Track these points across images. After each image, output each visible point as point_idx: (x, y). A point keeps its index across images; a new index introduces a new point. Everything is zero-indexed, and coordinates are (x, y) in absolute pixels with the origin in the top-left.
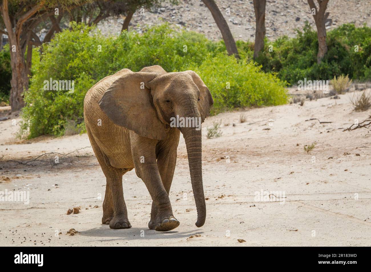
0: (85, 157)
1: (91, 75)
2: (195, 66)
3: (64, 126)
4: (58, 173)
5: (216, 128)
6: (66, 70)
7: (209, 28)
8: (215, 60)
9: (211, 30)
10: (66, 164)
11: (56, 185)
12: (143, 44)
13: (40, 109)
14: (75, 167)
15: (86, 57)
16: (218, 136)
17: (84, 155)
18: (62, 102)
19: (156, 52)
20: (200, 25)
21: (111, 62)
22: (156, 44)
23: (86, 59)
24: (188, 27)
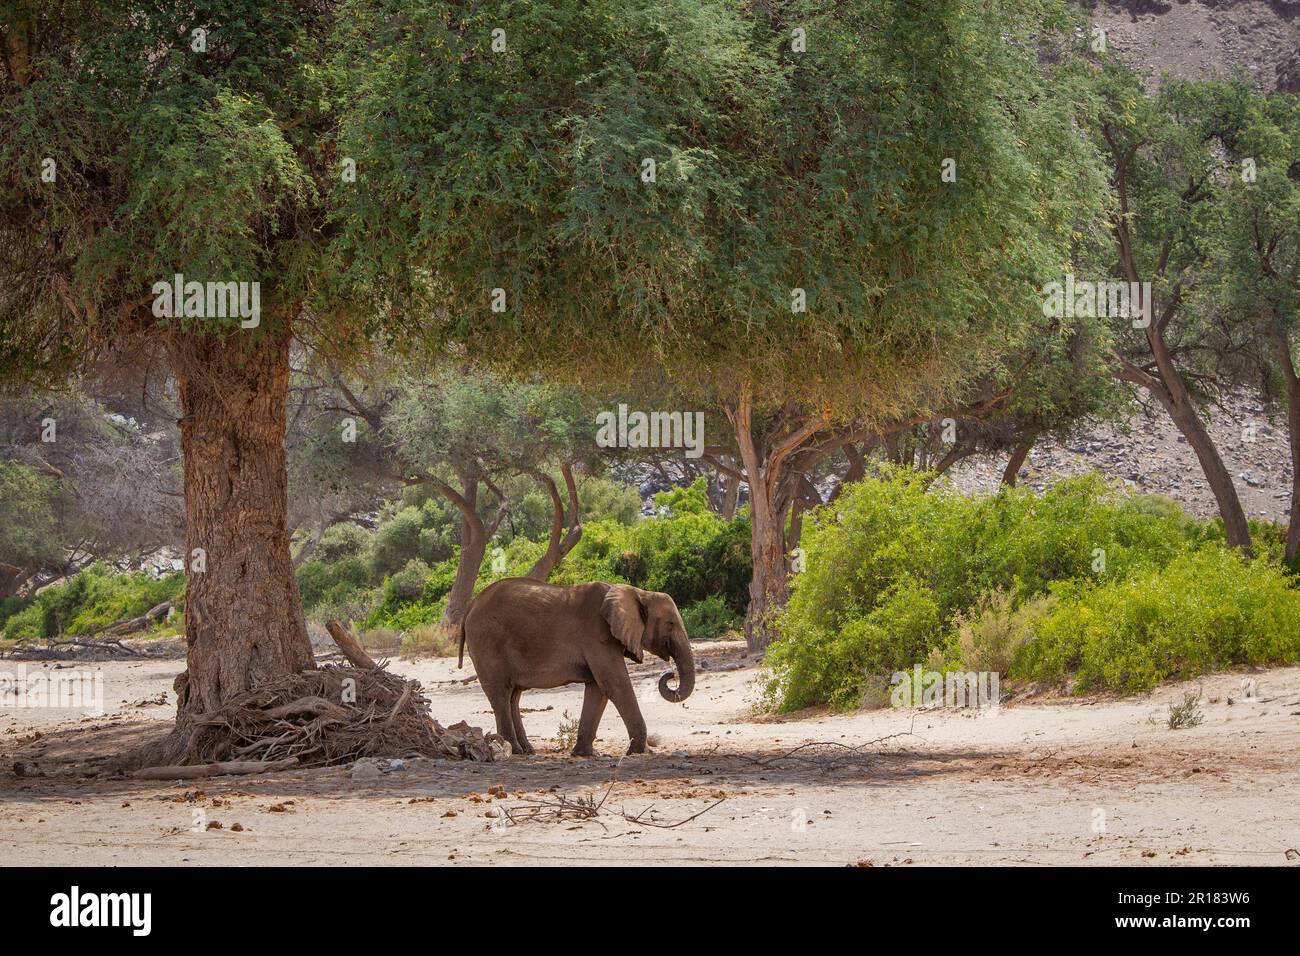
0: (897, 755)
1: (925, 578)
2: (1152, 570)
3: (859, 689)
4: (835, 788)
5: (1189, 706)
6: (870, 566)
7: (1195, 490)
8: (1197, 557)
9: (1198, 496)
10: (853, 768)
11: (826, 812)
12: (1043, 515)
13: (808, 649)
14: (874, 777)
15: (916, 538)
16: (1193, 724)
17: (896, 751)
18: (857, 634)
19: (1070, 533)
20: (1176, 484)
21: (970, 551)
22: (1069, 517)
23: (916, 543)
24: (1151, 487)
